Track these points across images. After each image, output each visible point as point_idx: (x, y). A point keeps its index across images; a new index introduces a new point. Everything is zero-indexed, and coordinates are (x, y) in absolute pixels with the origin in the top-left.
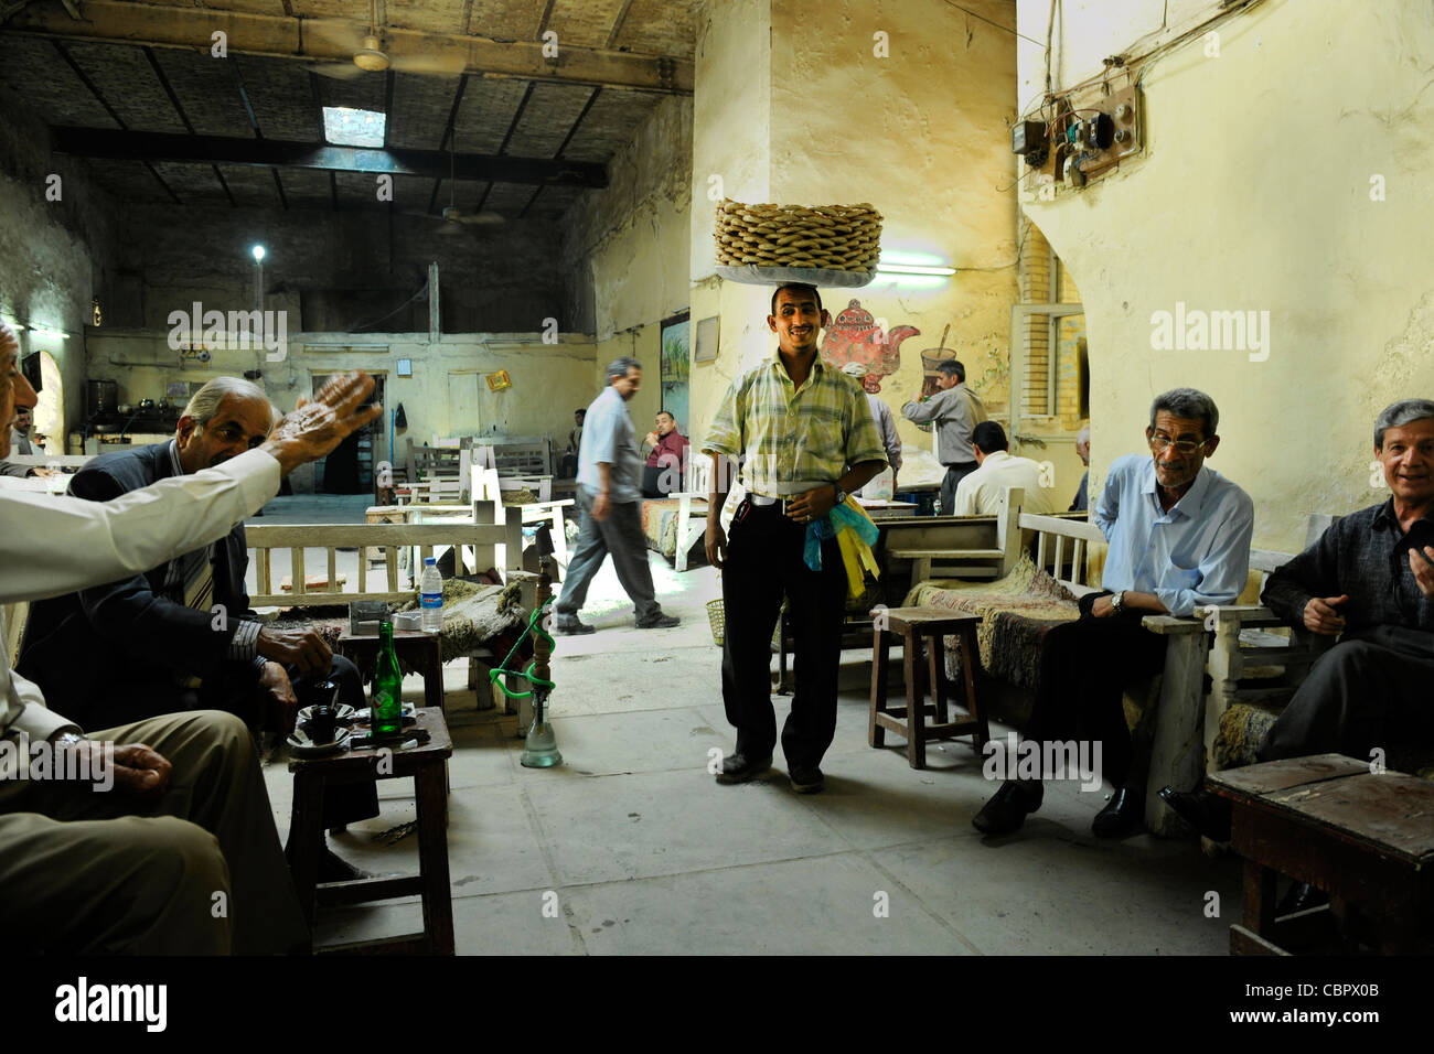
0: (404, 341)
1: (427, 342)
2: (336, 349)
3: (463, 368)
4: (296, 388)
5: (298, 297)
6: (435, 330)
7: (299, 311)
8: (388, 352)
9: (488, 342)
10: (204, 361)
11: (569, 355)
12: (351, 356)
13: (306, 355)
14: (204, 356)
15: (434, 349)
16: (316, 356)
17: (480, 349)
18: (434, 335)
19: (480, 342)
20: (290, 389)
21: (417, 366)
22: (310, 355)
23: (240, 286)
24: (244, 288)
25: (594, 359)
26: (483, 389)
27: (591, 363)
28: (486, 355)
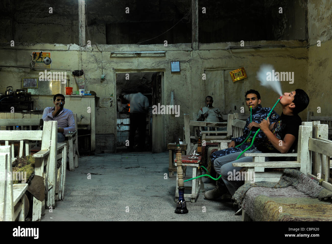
0: (175, 49)
1: (191, 49)
2: (131, 55)
3: (215, 66)
4: (105, 82)
5: (104, 28)
6: (196, 41)
7: (105, 36)
8: (165, 56)
9: (231, 48)
10: (47, 64)
11: (288, 56)
12: (141, 59)
13: (112, 59)
14: (47, 61)
15: (195, 54)
16: (118, 60)
17: (226, 53)
18: (195, 45)
19: (226, 48)
20: (101, 82)
21: (184, 66)
22: (115, 60)
23: (70, 22)
24: (72, 24)
25: (307, 58)
26: (228, 81)
27: (304, 61)
28: (230, 57)
